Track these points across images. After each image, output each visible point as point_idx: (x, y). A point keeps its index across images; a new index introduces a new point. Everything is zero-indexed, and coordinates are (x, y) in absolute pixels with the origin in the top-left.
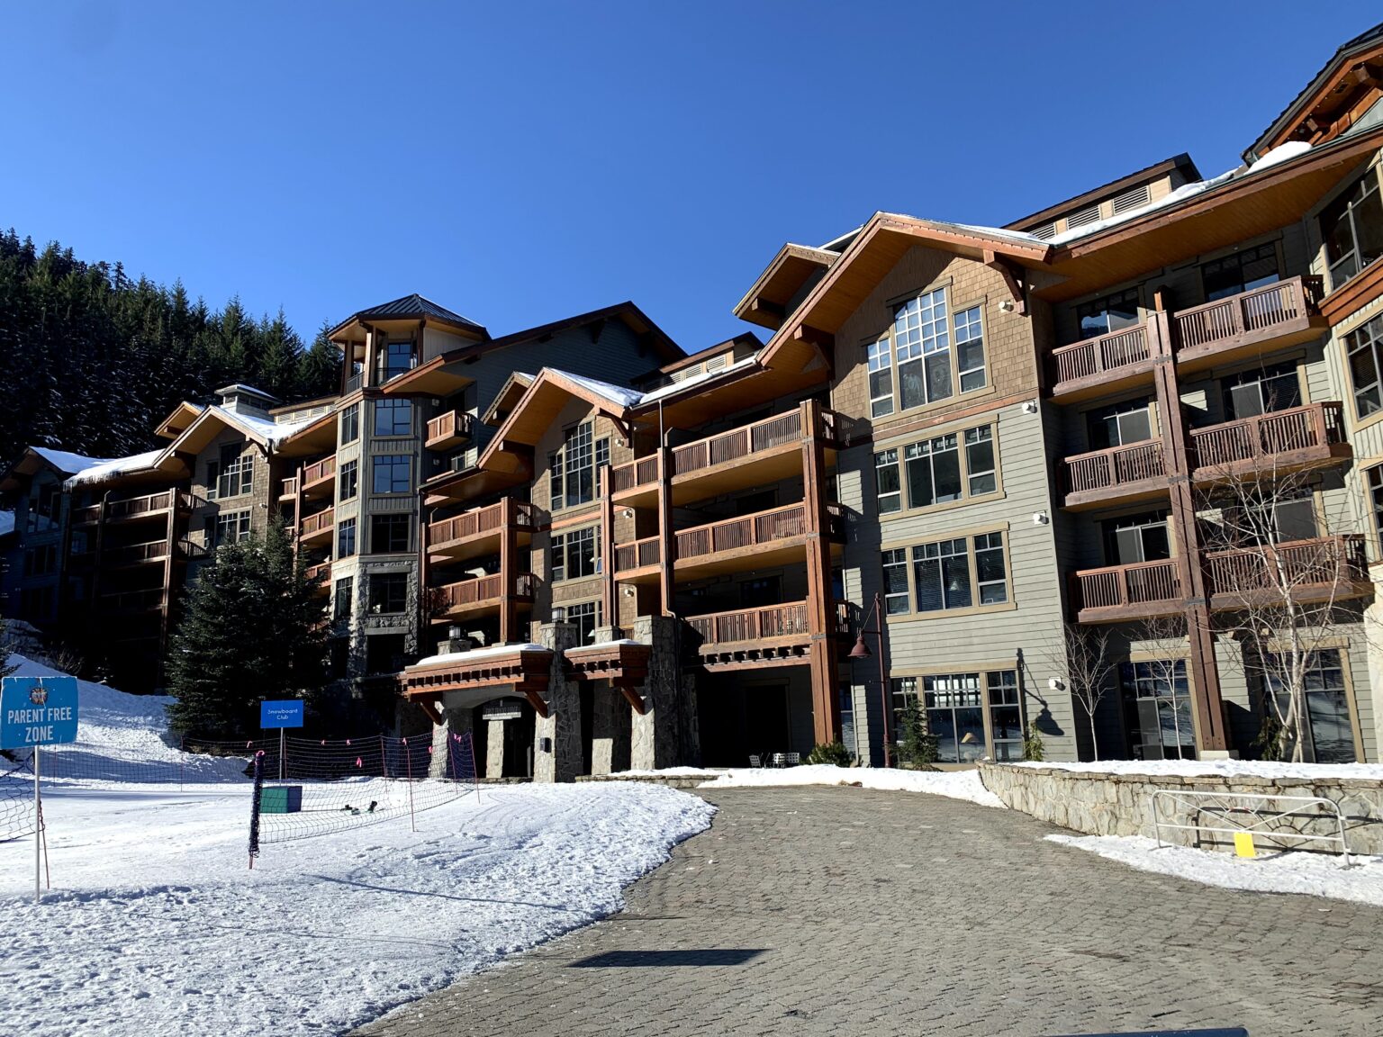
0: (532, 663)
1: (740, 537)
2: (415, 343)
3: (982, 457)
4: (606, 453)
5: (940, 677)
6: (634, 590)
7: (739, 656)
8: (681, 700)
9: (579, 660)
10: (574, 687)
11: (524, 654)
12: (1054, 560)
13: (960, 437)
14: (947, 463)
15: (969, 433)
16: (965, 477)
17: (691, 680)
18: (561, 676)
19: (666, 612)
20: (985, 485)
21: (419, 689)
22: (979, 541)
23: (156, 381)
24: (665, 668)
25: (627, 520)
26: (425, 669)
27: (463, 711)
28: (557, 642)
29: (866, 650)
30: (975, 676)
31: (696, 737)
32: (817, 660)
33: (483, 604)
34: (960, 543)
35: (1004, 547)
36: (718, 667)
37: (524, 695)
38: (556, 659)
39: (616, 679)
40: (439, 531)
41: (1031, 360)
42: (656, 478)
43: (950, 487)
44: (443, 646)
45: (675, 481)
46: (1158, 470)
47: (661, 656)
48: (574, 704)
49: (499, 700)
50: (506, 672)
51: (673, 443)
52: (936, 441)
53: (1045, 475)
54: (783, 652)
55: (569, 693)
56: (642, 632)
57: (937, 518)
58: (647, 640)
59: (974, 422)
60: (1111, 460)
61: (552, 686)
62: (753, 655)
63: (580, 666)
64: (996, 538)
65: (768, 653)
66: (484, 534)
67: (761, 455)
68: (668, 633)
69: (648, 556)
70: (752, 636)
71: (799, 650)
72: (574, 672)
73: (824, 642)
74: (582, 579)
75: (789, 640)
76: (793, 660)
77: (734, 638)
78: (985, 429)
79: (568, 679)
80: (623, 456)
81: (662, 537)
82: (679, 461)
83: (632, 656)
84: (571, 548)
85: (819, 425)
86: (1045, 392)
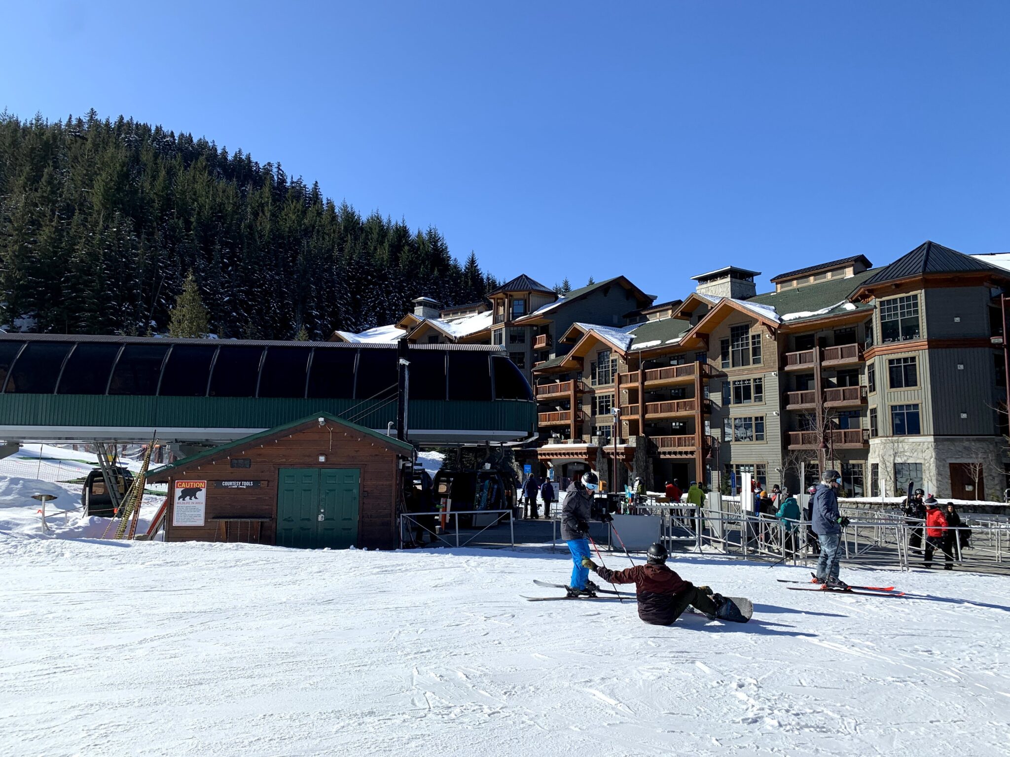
0: (591, 452)
1: (670, 409)
2: (526, 300)
3: (759, 389)
4: (616, 365)
5: (742, 465)
6: (628, 422)
7: (670, 453)
8: (647, 467)
9: (608, 451)
10: (605, 460)
11: (588, 448)
12: (779, 428)
13: (752, 381)
14: (747, 389)
15: (755, 380)
16: (753, 395)
17: (651, 460)
18: (601, 456)
19: (642, 434)
20: (759, 399)
21: (544, 457)
22: (756, 419)
23: (350, 272)
24: (641, 455)
25: (625, 395)
26: (546, 450)
27: (559, 466)
28: (599, 443)
29: (712, 456)
30: (752, 466)
31: (652, 481)
32: (698, 457)
33: (563, 422)
34: (750, 419)
35: (764, 422)
36: (662, 456)
37: (587, 462)
38: (599, 450)
39: (623, 459)
40: (541, 389)
41: (775, 357)
42: (638, 381)
43: (748, 397)
44: (550, 440)
45: (646, 383)
46: (813, 401)
47: (639, 451)
48: (606, 467)
49: (574, 463)
50: (581, 453)
51: (645, 368)
52: (744, 381)
53: (778, 398)
54: (686, 453)
55: (603, 463)
56: (632, 442)
57: (743, 409)
58: (634, 445)
59: (757, 376)
60: (800, 396)
61: (597, 459)
62: (675, 453)
63: (608, 453)
64: (762, 418)
65: (681, 453)
66: (563, 393)
67: (680, 379)
68: (642, 442)
69: (634, 411)
70: (675, 446)
71: (692, 453)
72: (605, 455)
73: (701, 451)
74: (605, 415)
75: (689, 449)
76: (689, 456)
77: (668, 446)
78: (760, 379)
79: (603, 457)
80: (623, 368)
81: (640, 404)
82: (648, 376)
83: (629, 451)
84: (600, 402)
85: (701, 369)
86: (781, 369)
